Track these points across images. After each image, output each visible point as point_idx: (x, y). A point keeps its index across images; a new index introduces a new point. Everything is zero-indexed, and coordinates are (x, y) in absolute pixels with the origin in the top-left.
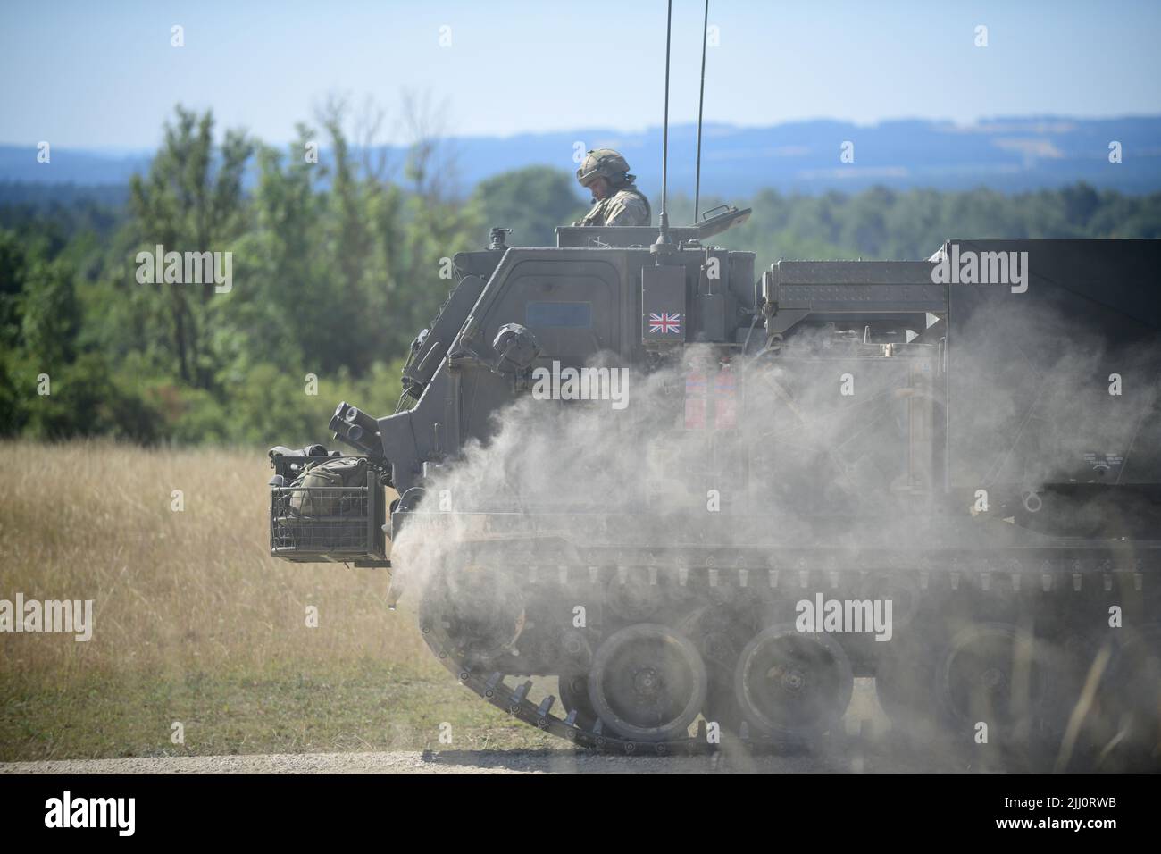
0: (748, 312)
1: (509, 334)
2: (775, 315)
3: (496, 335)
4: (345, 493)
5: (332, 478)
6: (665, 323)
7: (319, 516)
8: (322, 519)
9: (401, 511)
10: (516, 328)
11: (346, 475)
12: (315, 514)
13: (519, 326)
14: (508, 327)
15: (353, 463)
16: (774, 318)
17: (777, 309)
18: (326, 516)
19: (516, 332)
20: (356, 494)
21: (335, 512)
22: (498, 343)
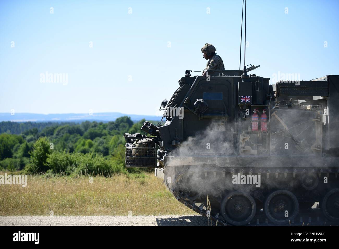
0: (269, 96)
1: (199, 102)
2: (278, 97)
3: (195, 102)
4: (148, 149)
5: (145, 145)
6: (246, 99)
7: (141, 156)
8: (142, 157)
9: (166, 156)
10: (201, 100)
11: (149, 143)
12: (140, 156)
13: (202, 100)
14: (199, 100)
15: (150, 140)
16: (279, 98)
17: (279, 95)
18: (143, 156)
19: (201, 101)
20: (152, 149)
21: (146, 155)
22: (196, 104)
